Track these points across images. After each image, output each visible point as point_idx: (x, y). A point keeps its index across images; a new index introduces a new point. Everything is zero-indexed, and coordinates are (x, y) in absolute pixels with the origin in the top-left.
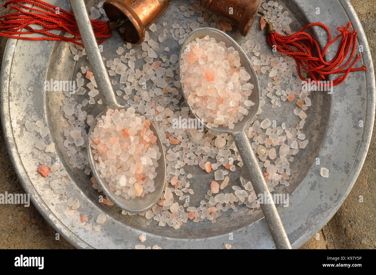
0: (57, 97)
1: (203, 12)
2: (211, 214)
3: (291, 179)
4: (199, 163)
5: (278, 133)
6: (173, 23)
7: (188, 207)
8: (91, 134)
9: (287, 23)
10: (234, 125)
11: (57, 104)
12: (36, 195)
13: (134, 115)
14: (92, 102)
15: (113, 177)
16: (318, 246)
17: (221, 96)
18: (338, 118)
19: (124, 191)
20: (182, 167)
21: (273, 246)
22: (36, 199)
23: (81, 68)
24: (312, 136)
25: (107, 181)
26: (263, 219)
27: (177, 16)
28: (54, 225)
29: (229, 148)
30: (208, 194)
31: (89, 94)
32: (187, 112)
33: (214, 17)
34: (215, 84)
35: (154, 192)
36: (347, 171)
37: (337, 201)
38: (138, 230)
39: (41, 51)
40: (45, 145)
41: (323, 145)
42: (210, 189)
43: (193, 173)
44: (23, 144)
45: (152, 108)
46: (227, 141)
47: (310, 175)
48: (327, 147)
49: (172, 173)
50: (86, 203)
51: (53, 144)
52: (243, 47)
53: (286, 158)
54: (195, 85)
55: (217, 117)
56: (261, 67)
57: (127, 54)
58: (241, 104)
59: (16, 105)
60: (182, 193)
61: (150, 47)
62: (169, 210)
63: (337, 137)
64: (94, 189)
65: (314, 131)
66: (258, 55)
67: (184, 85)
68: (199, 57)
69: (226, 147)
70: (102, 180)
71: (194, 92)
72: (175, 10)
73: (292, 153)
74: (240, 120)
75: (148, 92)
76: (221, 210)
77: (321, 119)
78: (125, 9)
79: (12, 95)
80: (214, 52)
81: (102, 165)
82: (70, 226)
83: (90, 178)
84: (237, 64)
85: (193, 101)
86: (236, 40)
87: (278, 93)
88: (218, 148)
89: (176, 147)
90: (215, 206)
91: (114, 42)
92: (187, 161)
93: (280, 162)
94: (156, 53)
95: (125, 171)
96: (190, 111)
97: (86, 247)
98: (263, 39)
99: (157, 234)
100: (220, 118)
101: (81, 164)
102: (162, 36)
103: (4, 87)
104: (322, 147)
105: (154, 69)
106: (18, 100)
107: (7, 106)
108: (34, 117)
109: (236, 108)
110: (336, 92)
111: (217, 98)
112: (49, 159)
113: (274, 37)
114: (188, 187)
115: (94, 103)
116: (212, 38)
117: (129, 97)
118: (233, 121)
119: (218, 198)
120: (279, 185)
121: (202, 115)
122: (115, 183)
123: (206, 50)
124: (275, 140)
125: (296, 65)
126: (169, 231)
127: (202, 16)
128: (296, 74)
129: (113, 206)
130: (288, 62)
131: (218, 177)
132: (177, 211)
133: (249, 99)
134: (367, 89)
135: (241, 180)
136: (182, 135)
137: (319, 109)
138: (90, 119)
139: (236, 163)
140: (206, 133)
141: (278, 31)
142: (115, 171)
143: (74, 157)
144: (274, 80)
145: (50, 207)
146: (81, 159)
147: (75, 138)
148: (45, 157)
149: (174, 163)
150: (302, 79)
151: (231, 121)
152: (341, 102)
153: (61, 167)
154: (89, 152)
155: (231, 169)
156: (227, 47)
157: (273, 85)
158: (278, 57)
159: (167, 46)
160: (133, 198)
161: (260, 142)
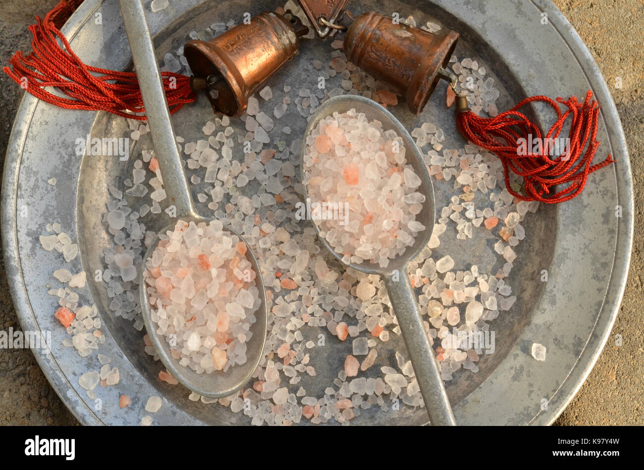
0: (99, 198)
1: (351, 72)
2: (341, 411)
3: (482, 360)
4: (327, 323)
5: (466, 282)
6: (301, 88)
7: (304, 396)
8: (147, 261)
9: (492, 97)
10: (388, 261)
11: (98, 209)
13: (220, 233)
14: (157, 211)
15: (179, 334)
17: (368, 210)
18: (567, 261)
19: (194, 360)
20: (299, 329)
22: (46, 363)
23: (143, 152)
24: (523, 290)
25: (168, 341)
27: (308, 76)
28: (74, 408)
29: (380, 301)
30: (339, 377)
31: (152, 196)
32: (313, 236)
33: (370, 82)
34: (360, 190)
35: (245, 363)
36: (578, 352)
37: (557, 401)
39: (76, 119)
40: (70, 275)
41: (539, 306)
42: (343, 369)
43: (316, 340)
44: (34, 269)
45: (255, 226)
46: (377, 289)
47: (514, 355)
48: (545, 310)
49: (280, 338)
50: (131, 376)
51: (83, 274)
52: (415, 133)
53: (476, 325)
54: (326, 190)
55: (361, 246)
56: (443, 168)
57: (219, 134)
58: (402, 226)
59: (28, 204)
60: (296, 373)
61: (260, 125)
62: (271, 400)
63: (564, 294)
64: (147, 354)
65: (526, 282)
66: (439, 149)
67: (309, 188)
68: (336, 143)
69: (376, 299)
70: (159, 339)
71: (324, 201)
72: (306, 67)
73: (487, 317)
74: (400, 255)
75: (251, 198)
76: (360, 406)
77: (540, 262)
78: (216, 55)
79: (23, 188)
80: (362, 136)
81: (162, 313)
82: (101, 413)
83: (143, 337)
84: (400, 159)
86: (403, 121)
87: (470, 214)
88: (361, 301)
89: (290, 293)
90: (350, 399)
91: (199, 114)
92: (307, 318)
93: (465, 331)
94: (269, 136)
95: (198, 326)
96: (316, 235)
98: (451, 123)
100: (365, 249)
101: (129, 311)
102: (280, 108)
103: (11, 174)
104: (538, 308)
105: (264, 161)
106: (32, 196)
107: (13, 205)
108: (56, 227)
109: (393, 233)
110: (566, 218)
111: (362, 214)
112: (75, 297)
113: (466, 120)
114: (306, 363)
115: (159, 211)
116: (360, 114)
117: (217, 206)
118: (388, 255)
119: (355, 384)
120: (462, 369)
121: (336, 240)
122: (181, 345)
123: (349, 132)
124: (458, 294)
125: (503, 169)
127: (350, 79)
128: (503, 184)
129: (176, 386)
130: (489, 163)
131: (358, 350)
132: (284, 402)
133: (416, 220)
135: (397, 357)
136: (302, 274)
137: (536, 245)
138: (150, 237)
139: (389, 327)
140: (342, 273)
141: (476, 111)
142: (182, 325)
143: (118, 299)
144: (464, 193)
145: (70, 377)
146: (130, 303)
147: (122, 267)
148: (69, 295)
149: (286, 320)
150: (511, 193)
151: (384, 255)
152: (574, 235)
153: (93, 312)
154: (143, 291)
155: (381, 337)
156: (385, 129)
157: (462, 201)
158: (473, 154)
159: (287, 125)
160: (209, 372)
161: (433, 295)
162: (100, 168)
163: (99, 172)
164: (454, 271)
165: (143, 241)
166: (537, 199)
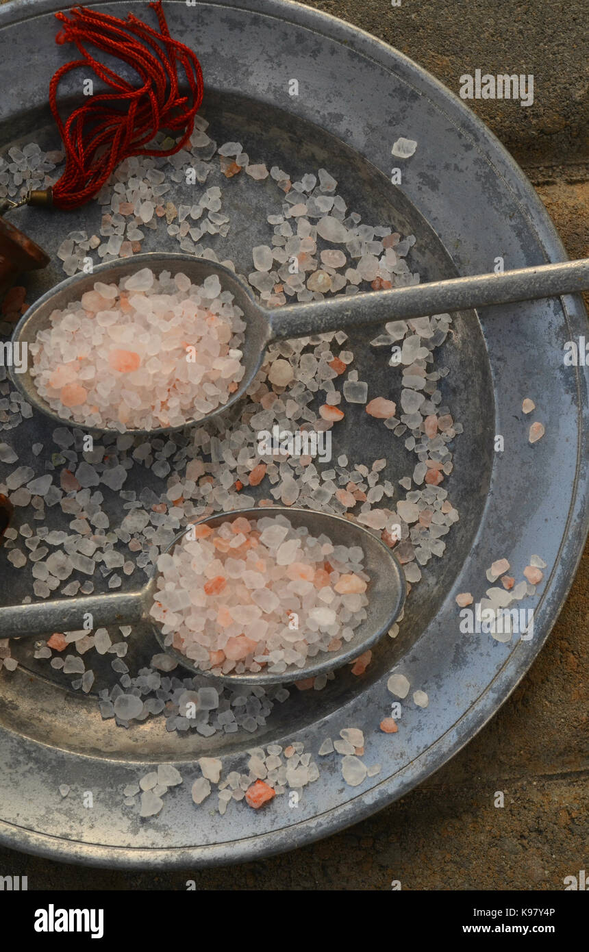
0: (93, 728)
2: (439, 432)
3: (399, 230)
5: (289, 234)
7: (412, 480)
8: (198, 668)
9: (37, 154)
11: (109, 731)
12: (313, 824)
13: (176, 560)
14: (123, 649)
15: (308, 637)
16: (565, 203)
17: (176, 347)
19: (347, 619)
20: (319, 473)
21: (546, 304)
22: (321, 828)
23: (37, 657)
24: (313, 157)
25: (315, 653)
26: (479, 315)
28: (390, 797)
29: (298, 355)
30: (393, 428)
31: (102, 652)
34: (147, 354)
35: (363, 550)
36: (413, 96)
37: (475, 135)
38: (441, 605)
40: (201, 780)
41: (340, 138)
42: (383, 420)
43: (337, 452)
44: (187, 830)
45: (167, 513)
46: (280, 357)
47: (403, 182)
48: (348, 130)
49: (327, 500)
50: (355, 712)
51: (204, 762)
52: (72, 272)
53: (351, 231)
54: (139, 402)
56: (126, 239)
57: (27, 544)
58: (205, 306)
59: (92, 827)
60: (380, 487)
61: (24, 486)
62: (411, 525)
63: (330, 101)
64: (324, 689)
65: (303, 151)
66: (97, 241)
67: (129, 426)
68: (75, 376)
69: (294, 361)
70: (310, 665)
71: (154, 407)
73: (341, 213)
74: (243, 315)
75: (127, 513)
76: (437, 406)
77: (279, 127)
79: (69, 831)
80: (70, 339)
81: (276, 657)
82: (401, 760)
83: (299, 691)
84: (111, 292)
85: (174, 414)
86: (51, 284)
87: (196, 214)
88: (294, 382)
89: (268, 476)
90: (425, 417)
92: (307, 460)
93: (356, 246)
94: (42, 475)
95: (301, 608)
97: (455, 734)
98: (63, 219)
99: (461, 565)
101: (260, 706)
103: (46, 846)
104: (344, 140)
105: (77, 488)
106: (82, 820)
107: (91, 848)
108: (130, 791)
109: (211, 318)
110: (225, 79)
112: (234, 777)
113: (64, 195)
114: (367, 470)
115: (125, 645)
116: (38, 338)
117: (130, 562)
119: (409, 405)
120: (408, 258)
121: (210, 401)
122: (325, 636)
123: (62, 357)
124: (304, 246)
125: (141, 157)
126: (459, 536)
128: (162, 160)
129: (374, 653)
130: (129, 176)
131: (361, 396)
132: (416, 508)
133: (200, 284)
134: (234, 6)
135: (379, 344)
137: (254, 128)
138: (160, 663)
139: (335, 348)
140: (251, 401)
141: (52, 180)
143: (241, 719)
144: (165, 216)
145: (345, 796)
146: (249, 703)
147: (199, 708)
148: (229, 786)
149: (304, 490)
150: (177, 151)
152: (251, 74)
153: (259, 754)
154: (240, 680)
155: (348, 363)
156: (65, 306)
157: (175, 221)
158: (112, 194)
159: (30, 448)
160: (367, 604)
161: (301, 281)
162: (51, 721)
163: (57, 723)
164: (272, 247)
165: (163, 674)
166: (193, 114)
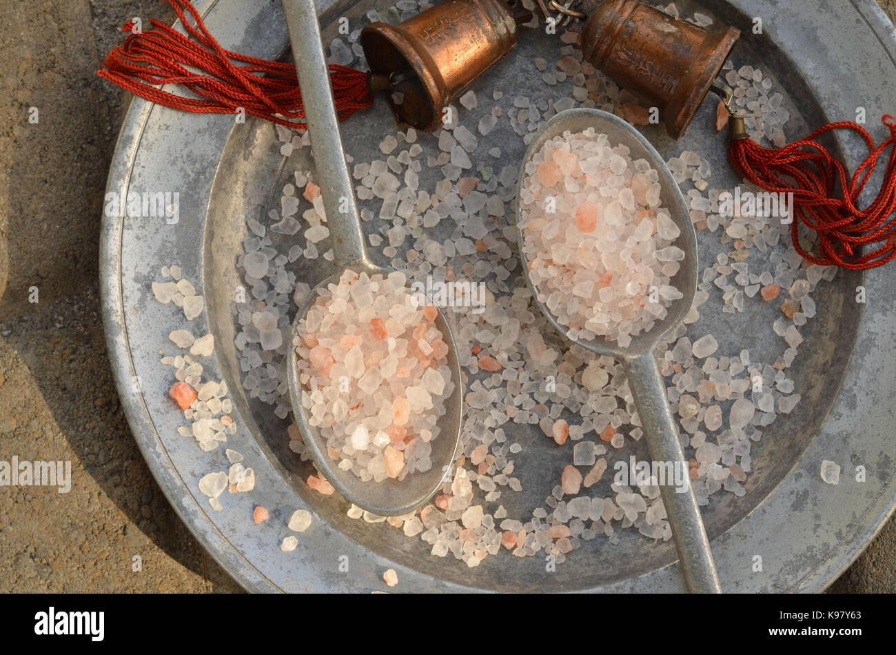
0: (233, 233)
1: (587, 77)
2: (555, 540)
3: (749, 480)
4: (540, 419)
5: (732, 373)
6: (516, 95)
7: (504, 519)
8: (299, 323)
9: (779, 121)
10: (630, 339)
11: (232, 249)
12: (159, 449)
13: (402, 289)
14: (312, 254)
15: (339, 426)
17: (606, 268)
18: (874, 350)
19: (359, 461)
20: (501, 426)
22: (155, 457)
23: (296, 173)
24: (810, 387)
25: (324, 435)
26: (674, 565)
27: (527, 79)
28: (191, 521)
29: (615, 393)
30: (553, 494)
31: (307, 234)
32: (526, 299)
33: (612, 91)
34: (596, 239)
35: (429, 471)
36: (884, 475)
37: (852, 541)
38: (383, 556)
39: (208, 124)
40: (192, 338)
41: (832, 409)
42: (560, 484)
43: (523, 442)
44: (143, 328)
46: (610, 376)
47: (796, 475)
48: (841, 415)
49: (475, 437)
50: (271, 480)
51: (210, 339)
52: (671, 165)
53: (743, 432)
54: (549, 237)
55: (594, 316)
56: (708, 214)
57: (402, 153)
58: (650, 292)
59: (138, 238)
60: (495, 486)
61: (458, 143)
62: (460, 522)
63: (867, 394)
64: (291, 451)
65: (815, 376)
66: (702, 188)
67: (526, 233)
68: (567, 173)
69: (608, 390)
70: (312, 430)
71: (546, 252)
72: (524, 67)
73: (760, 421)
74: (647, 330)
75: (442, 243)
76: (580, 536)
77: (836, 350)
78: (408, 46)
80: (602, 166)
81: (317, 397)
82: (227, 529)
83: (287, 427)
84: (653, 199)
85: (542, 273)
87: (740, 279)
88: (588, 392)
89: (490, 376)
91: (376, 125)
92: (513, 412)
93: (729, 439)
94: (470, 159)
95: (366, 417)
96: (532, 298)
97: (258, 580)
98: (721, 154)
99: (424, 572)
100: (599, 321)
101: (269, 391)
102: (487, 122)
104: (831, 412)
105: (462, 194)
106: (144, 228)
107: (118, 238)
108: (175, 271)
109: (639, 300)
110: (875, 290)
111: (597, 272)
112: (197, 369)
113: (743, 150)
114: (509, 473)
115: (316, 256)
116: (600, 136)
117: (396, 251)
118: (630, 330)
119: (576, 505)
120: (722, 491)
121: (560, 307)
122: (341, 442)
123: (585, 159)
124: (721, 388)
126: (454, 568)
127: (585, 86)
128: (789, 241)
129: (331, 497)
131: (581, 459)
132: (477, 525)
133: (671, 284)
136: (507, 351)
137: (831, 326)
138: (301, 290)
139: (625, 429)
140: (563, 352)
141: (756, 138)
142: (345, 413)
143: (254, 374)
144: (735, 249)
145: (188, 478)
146: (270, 380)
147: (262, 331)
148: (189, 365)
149: (483, 413)
150: (800, 254)
151: (625, 330)
152: (884, 314)
153: (221, 391)
154: (291, 364)
155: (613, 443)
156: (634, 158)
157: (731, 260)
159: (495, 146)
160: (378, 480)
161: (687, 388)
162: (236, 193)
163: (235, 198)
164: (717, 356)
165: (291, 295)
166: (836, 264)
